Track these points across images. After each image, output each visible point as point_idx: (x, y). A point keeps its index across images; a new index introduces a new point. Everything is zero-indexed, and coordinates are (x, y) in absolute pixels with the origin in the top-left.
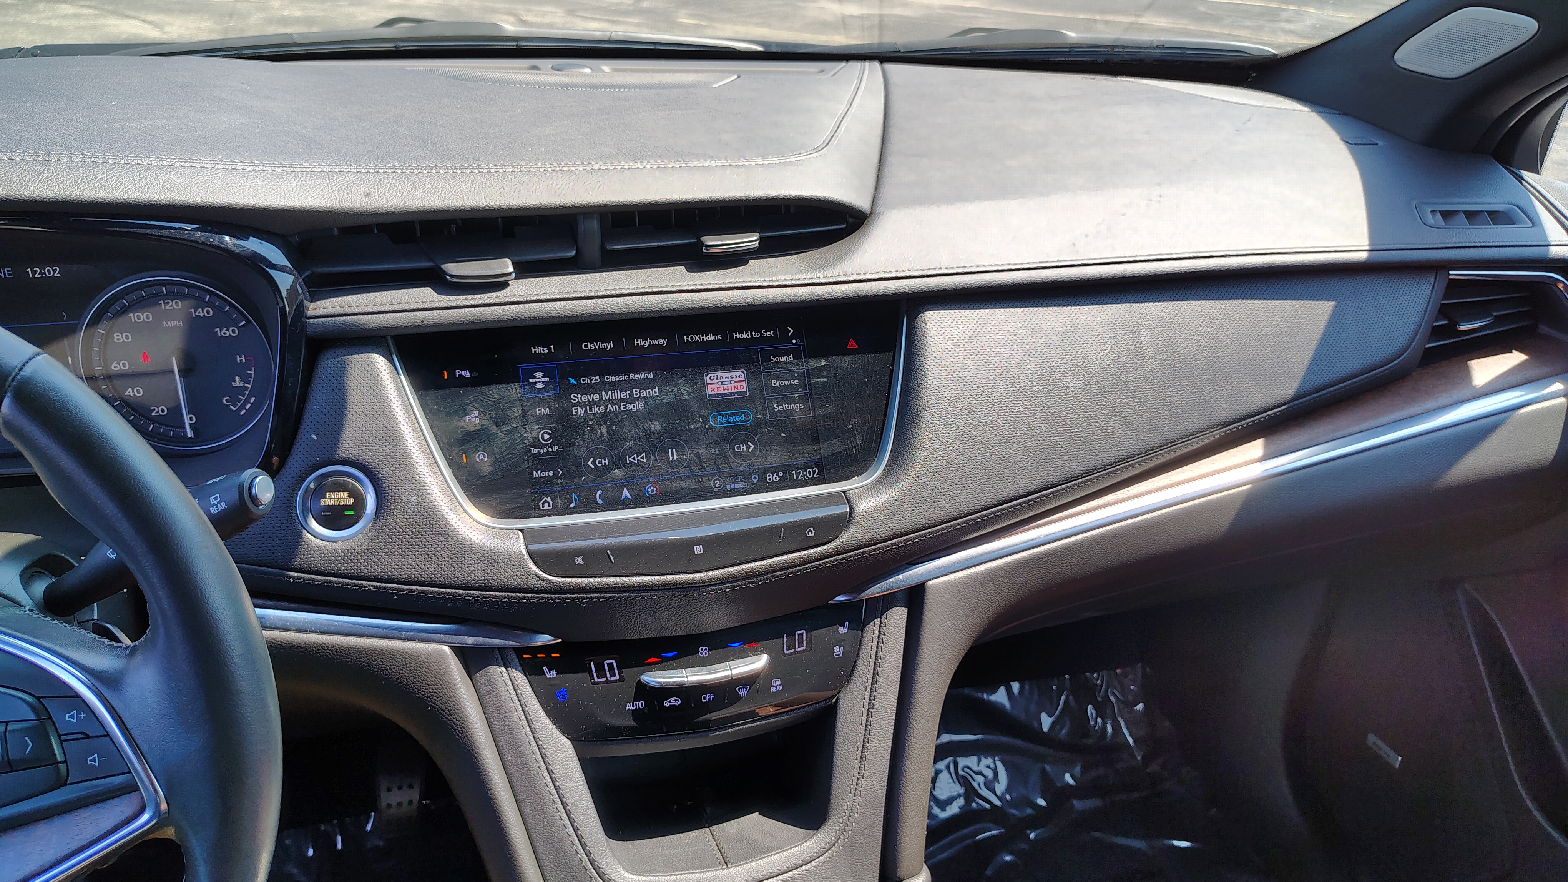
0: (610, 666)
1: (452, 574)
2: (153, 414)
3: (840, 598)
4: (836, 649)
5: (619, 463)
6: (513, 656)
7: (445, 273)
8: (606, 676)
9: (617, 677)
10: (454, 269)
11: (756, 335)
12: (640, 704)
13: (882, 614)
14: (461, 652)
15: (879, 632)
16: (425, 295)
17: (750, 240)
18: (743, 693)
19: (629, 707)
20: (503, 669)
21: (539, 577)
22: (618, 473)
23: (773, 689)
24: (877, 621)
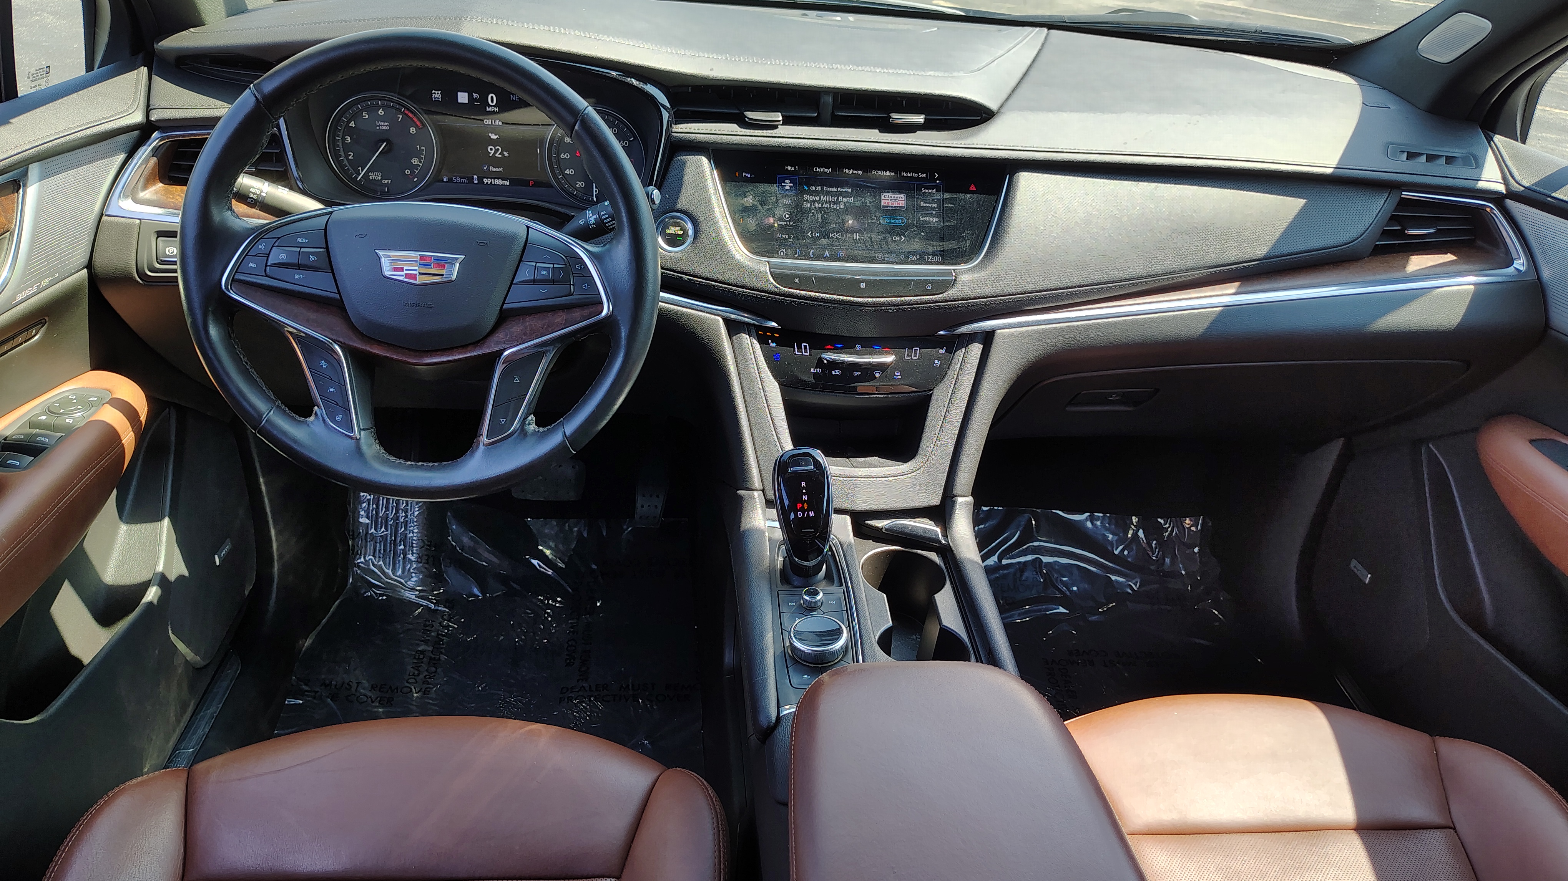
0: (805, 347)
1: (728, 276)
2: (577, 186)
3: (941, 332)
4: (936, 361)
5: (826, 235)
6: (753, 331)
7: (745, 117)
8: (802, 352)
9: (808, 354)
10: (750, 115)
11: (915, 175)
12: (818, 370)
13: (967, 346)
14: (727, 321)
15: (963, 356)
16: (733, 128)
17: (920, 119)
18: (877, 375)
19: (812, 370)
20: (748, 336)
21: (774, 286)
22: (824, 241)
23: (895, 377)
24: (963, 350)
